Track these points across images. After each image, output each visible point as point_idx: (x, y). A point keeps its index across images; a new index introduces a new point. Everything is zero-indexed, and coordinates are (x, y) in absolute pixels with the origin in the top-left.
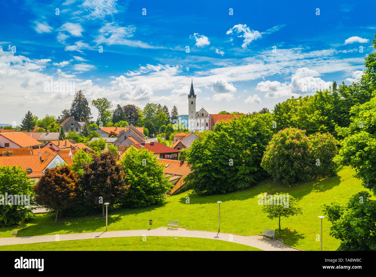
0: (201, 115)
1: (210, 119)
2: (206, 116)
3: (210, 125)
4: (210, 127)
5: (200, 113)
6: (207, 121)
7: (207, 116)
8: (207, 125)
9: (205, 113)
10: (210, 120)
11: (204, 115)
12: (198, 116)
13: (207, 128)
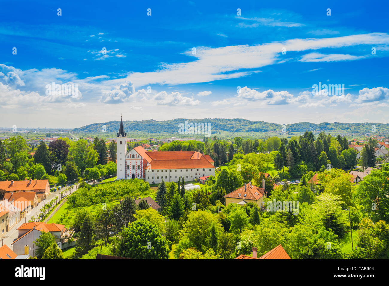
0: (132, 157)
1: (142, 161)
2: (137, 157)
3: (142, 168)
4: (142, 170)
5: (130, 155)
6: (139, 164)
7: (139, 157)
8: (139, 168)
9: (136, 155)
10: (141, 163)
11: (135, 157)
12: (128, 157)
13: (139, 171)
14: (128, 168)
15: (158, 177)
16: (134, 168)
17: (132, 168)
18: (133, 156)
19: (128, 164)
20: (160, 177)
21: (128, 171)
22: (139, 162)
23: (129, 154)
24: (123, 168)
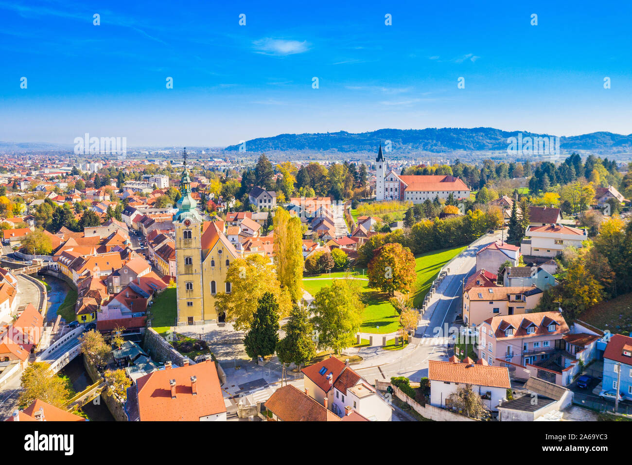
0: (390, 180)
1: (399, 184)
3: (399, 190)
4: (399, 192)
5: (389, 178)
6: (397, 186)
7: (396, 181)
8: (396, 190)
9: (394, 178)
12: (387, 180)
13: (396, 194)
14: (387, 190)
15: (417, 199)
16: (391, 191)
17: (390, 190)
18: (392, 179)
19: (387, 186)
20: (419, 199)
21: (387, 193)
22: (397, 185)
23: (387, 178)
24: (382, 190)
